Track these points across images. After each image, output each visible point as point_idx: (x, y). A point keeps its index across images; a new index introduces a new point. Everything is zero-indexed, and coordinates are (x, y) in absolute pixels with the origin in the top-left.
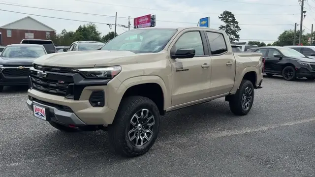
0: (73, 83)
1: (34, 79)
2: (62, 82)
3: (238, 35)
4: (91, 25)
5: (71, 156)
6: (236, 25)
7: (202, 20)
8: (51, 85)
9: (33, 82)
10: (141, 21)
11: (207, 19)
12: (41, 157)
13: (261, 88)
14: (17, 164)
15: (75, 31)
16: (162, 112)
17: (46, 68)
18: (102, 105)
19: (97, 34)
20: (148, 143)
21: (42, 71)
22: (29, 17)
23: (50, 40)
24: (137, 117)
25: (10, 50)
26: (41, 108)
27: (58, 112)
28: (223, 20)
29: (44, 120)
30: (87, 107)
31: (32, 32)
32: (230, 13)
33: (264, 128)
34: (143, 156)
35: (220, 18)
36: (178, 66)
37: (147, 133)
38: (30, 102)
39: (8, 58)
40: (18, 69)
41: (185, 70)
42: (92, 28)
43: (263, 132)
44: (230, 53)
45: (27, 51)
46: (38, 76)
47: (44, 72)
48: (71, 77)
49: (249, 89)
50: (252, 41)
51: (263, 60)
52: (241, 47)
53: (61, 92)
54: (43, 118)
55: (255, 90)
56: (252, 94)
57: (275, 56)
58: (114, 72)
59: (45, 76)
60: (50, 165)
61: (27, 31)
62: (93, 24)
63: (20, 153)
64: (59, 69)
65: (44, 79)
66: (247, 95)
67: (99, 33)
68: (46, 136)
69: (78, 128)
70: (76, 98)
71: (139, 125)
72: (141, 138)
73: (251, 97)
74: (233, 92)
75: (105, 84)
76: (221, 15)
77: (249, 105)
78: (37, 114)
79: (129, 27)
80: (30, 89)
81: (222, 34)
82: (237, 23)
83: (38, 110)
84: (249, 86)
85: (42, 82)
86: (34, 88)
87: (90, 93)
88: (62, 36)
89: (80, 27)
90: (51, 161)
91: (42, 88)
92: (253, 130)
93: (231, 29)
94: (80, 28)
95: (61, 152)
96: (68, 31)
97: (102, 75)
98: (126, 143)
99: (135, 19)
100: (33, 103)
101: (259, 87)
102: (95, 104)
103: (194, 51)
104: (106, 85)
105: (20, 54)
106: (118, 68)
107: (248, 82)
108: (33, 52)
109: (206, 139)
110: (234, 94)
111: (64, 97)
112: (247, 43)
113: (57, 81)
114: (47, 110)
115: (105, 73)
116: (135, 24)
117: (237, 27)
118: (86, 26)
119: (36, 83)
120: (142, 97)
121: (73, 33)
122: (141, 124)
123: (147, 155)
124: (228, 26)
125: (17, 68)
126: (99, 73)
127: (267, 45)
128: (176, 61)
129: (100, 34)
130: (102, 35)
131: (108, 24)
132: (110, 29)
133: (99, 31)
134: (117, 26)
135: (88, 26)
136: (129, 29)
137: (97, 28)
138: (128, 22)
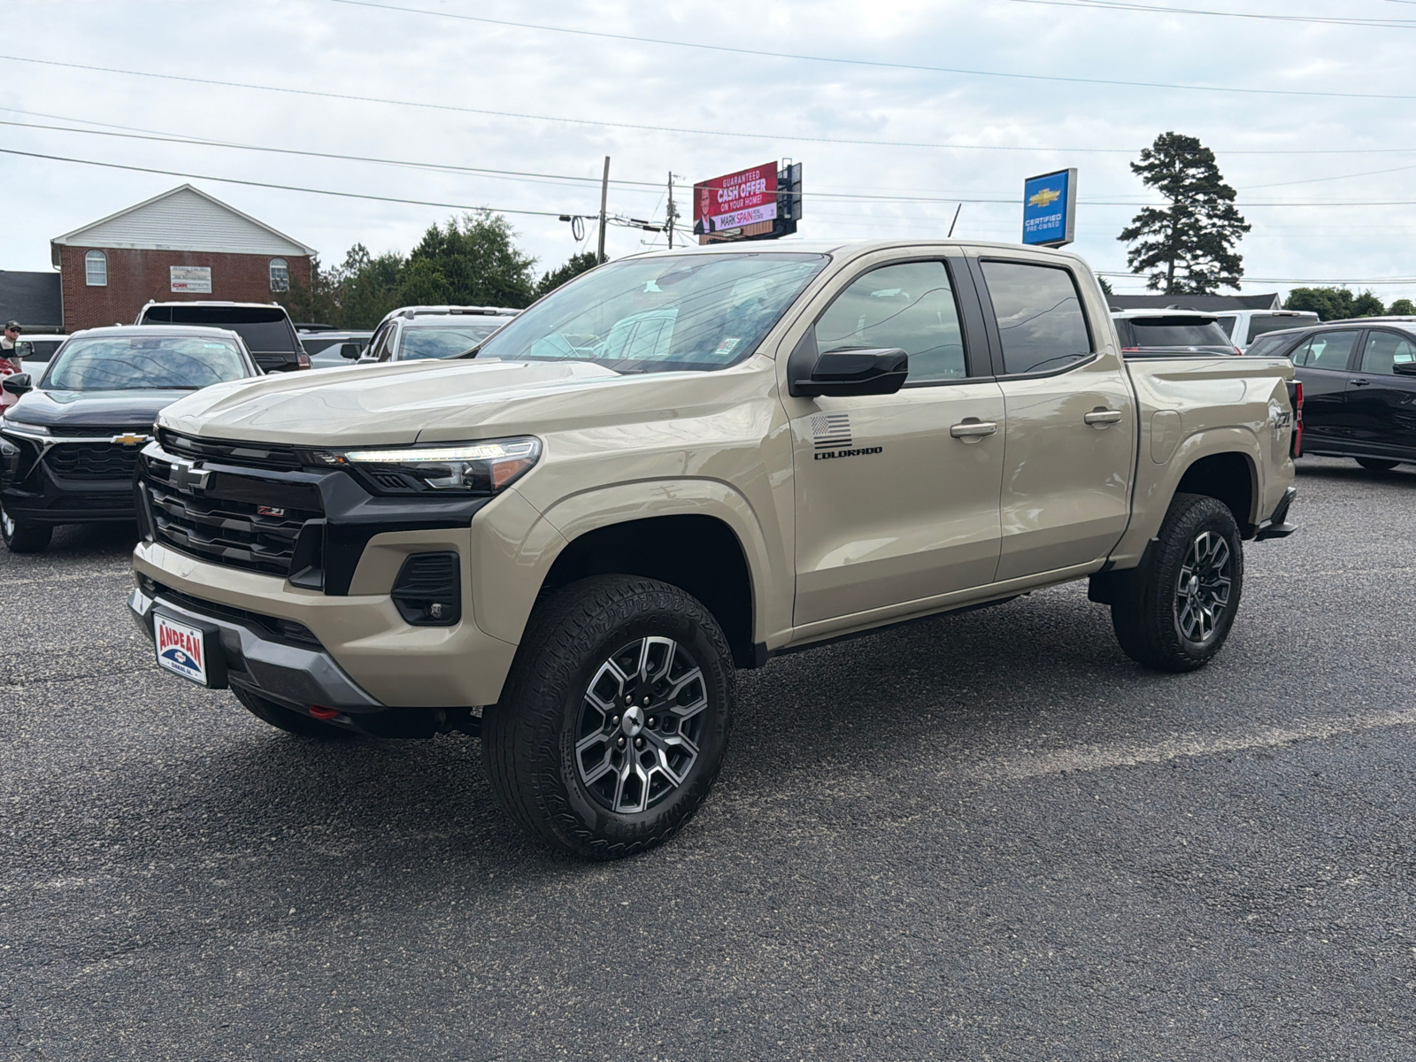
0: (322, 516)
1: (159, 499)
2: (275, 511)
3: (1238, 259)
4: (487, 224)
5: (322, 850)
6: (1222, 204)
7: (1033, 185)
8: (229, 523)
9: (158, 510)
10: (726, 195)
11: (1061, 181)
12: (188, 852)
13: (1285, 534)
14: (80, 882)
15: (408, 255)
16: (746, 651)
17: (211, 448)
18: (450, 617)
19: (512, 266)
20: (676, 798)
21: (190, 464)
22: (187, 190)
23: (275, 305)
24: (620, 677)
25: (87, 356)
26: (185, 630)
27: (257, 649)
28: (1155, 180)
29: (199, 684)
30: (382, 627)
31: (200, 259)
32: (1193, 144)
33: (1277, 737)
34: (648, 858)
35: (1137, 169)
36: (826, 434)
37: (671, 752)
38: (141, 602)
39: (75, 394)
40: (116, 445)
41: (866, 451)
42: (491, 238)
43: (1262, 755)
44: (1109, 365)
45: (169, 357)
46: (172, 483)
47: (198, 466)
48: (311, 487)
49: (1213, 540)
50: (1311, 287)
51: (1295, 393)
52: (1228, 323)
53: (272, 556)
54: (194, 674)
55: (1249, 548)
56: (1234, 567)
57: (1401, 370)
58: (505, 465)
59: (203, 485)
60: (223, 890)
61: (179, 258)
62: (494, 216)
63: (98, 832)
64: (262, 454)
65: (198, 499)
66: (1207, 573)
67: (521, 260)
68: (223, 758)
69: (347, 721)
70: (337, 585)
71: (632, 712)
72: (640, 771)
73: (1225, 580)
74: (1128, 556)
75: (464, 522)
76: (1147, 155)
77: (1214, 621)
78: (170, 655)
79: (669, 227)
80: (145, 540)
81: (1069, 272)
82: (1229, 193)
83: (172, 636)
84: (1214, 524)
85: (190, 512)
86: (162, 539)
87: (399, 560)
88: (348, 280)
89: (433, 235)
90: (232, 873)
91: (193, 538)
92: (1219, 745)
93: (1196, 227)
94: (433, 238)
95: (278, 832)
96: (374, 256)
97: (454, 480)
98: (565, 793)
99: (698, 190)
100: (155, 605)
101: (1276, 530)
102: (419, 614)
103: (901, 362)
104: (467, 524)
105: (138, 375)
106: (527, 449)
107: (1210, 506)
108: (194, 362)
109: (970, 783)
110: (1135, 564)
111: (282, 582)
112: (1284, 297)
113: (253, 509)
114: (213, 640)
115: (464, 469)
116: (698, 213)
117: (1230, 214)
118: (462, 230)
119: (169, 518)
120: (645, 581)
121: (397, 262)
122: (641, 705)
123: (670, 853)
124: (1179, 211)
125: (113, 440)
126: (441, 471)
127: (1387, 305)
128: (818, 409)
129: (526, 265)
130: (536, 269)
131: (564, 218)
132: (577, 239)
133: (524, 253)
134: (607, 225)
135: (470, 226)
136: (670, 239)
137: (514, 235)
138: (667, 203)
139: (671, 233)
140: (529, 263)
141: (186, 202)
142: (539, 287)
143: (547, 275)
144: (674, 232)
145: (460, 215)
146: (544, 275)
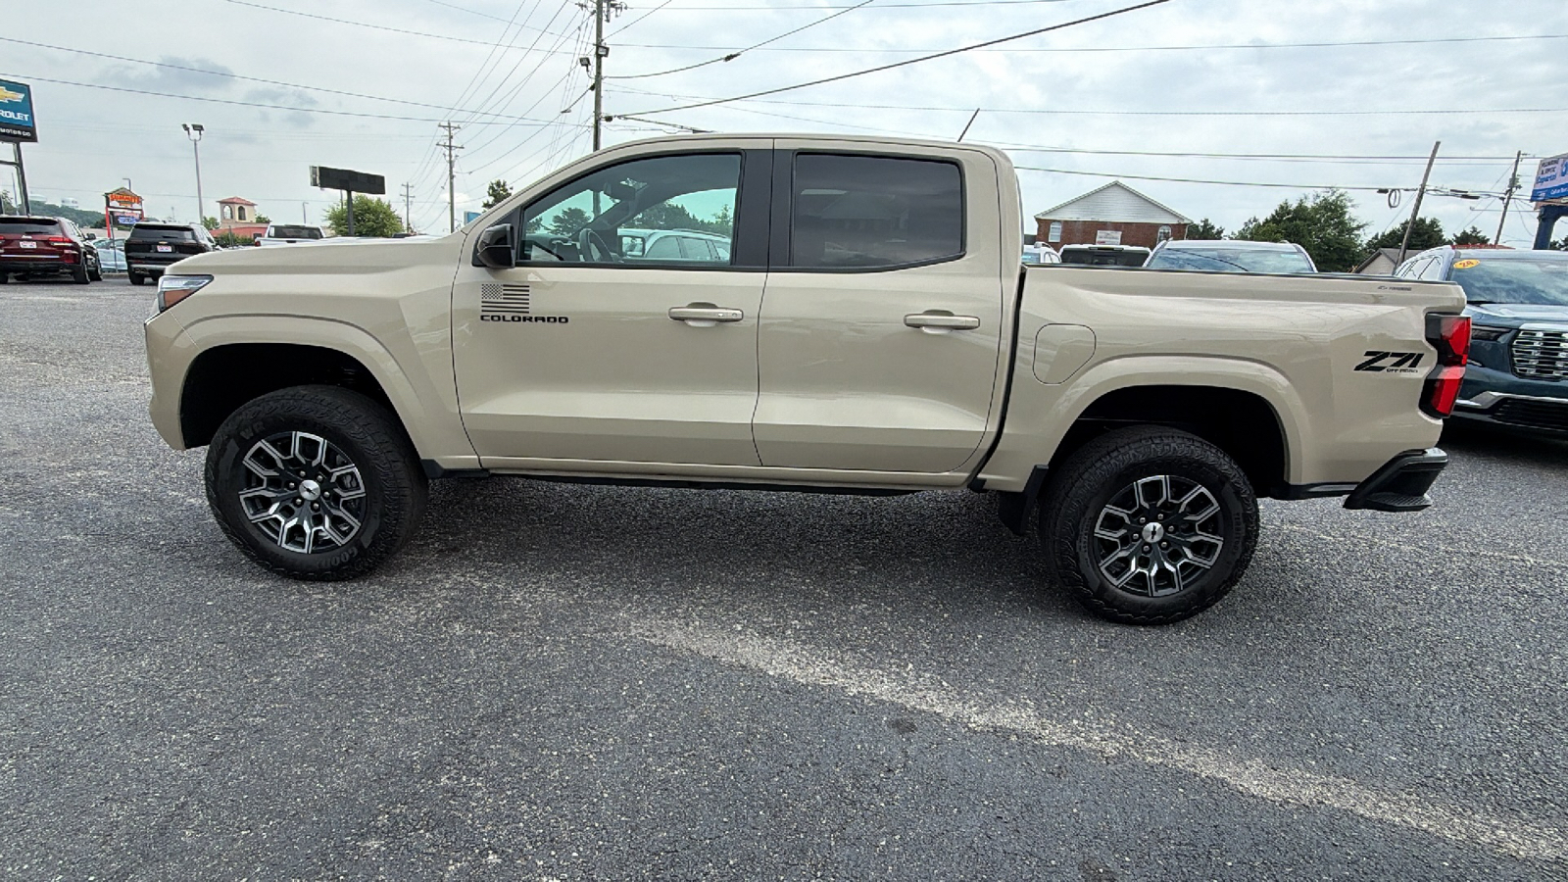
4: (1332, 200)
19: (1346, 229)
22: (1116, 185)
31: (1116, 226)
42: (1333, 210)
61: (1104, 226)
67: (1354, 224)
79: (1508, 196)
89: (1282, 208)
94: (1284, 209)
118: (1309, 204)
129: (1358, 228)
130: (1367, 231)
131: (1382, 191)
132: (1391, 206)
133: (1359, 220)
134: (1425, 195)
135: (1318, 201)
136: (1506, 207)
137: (1353, 206)
138: (1511, 177)
139: (1508, 203)
140: (1362, 227)
141: (1117, 191)
142: (1368, 244)
143: (1377, 235)
144: (1511, 201)
145: (1311, 193)
146: (1374, 235)
